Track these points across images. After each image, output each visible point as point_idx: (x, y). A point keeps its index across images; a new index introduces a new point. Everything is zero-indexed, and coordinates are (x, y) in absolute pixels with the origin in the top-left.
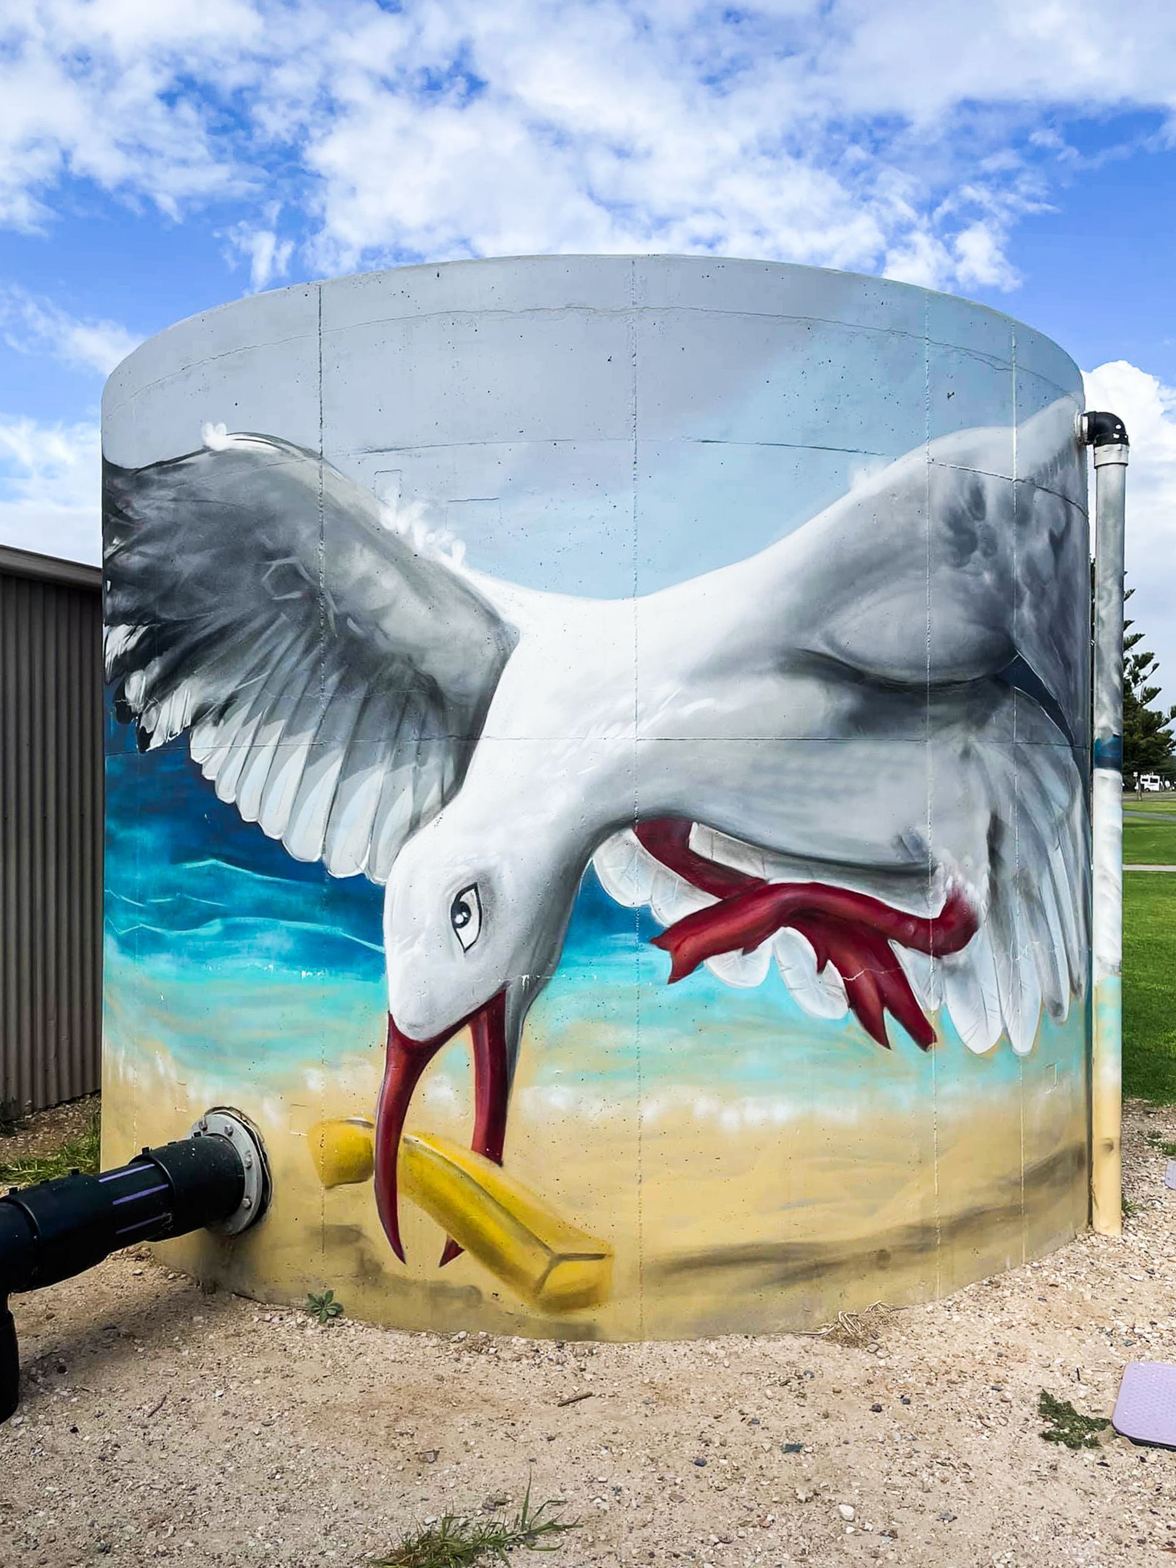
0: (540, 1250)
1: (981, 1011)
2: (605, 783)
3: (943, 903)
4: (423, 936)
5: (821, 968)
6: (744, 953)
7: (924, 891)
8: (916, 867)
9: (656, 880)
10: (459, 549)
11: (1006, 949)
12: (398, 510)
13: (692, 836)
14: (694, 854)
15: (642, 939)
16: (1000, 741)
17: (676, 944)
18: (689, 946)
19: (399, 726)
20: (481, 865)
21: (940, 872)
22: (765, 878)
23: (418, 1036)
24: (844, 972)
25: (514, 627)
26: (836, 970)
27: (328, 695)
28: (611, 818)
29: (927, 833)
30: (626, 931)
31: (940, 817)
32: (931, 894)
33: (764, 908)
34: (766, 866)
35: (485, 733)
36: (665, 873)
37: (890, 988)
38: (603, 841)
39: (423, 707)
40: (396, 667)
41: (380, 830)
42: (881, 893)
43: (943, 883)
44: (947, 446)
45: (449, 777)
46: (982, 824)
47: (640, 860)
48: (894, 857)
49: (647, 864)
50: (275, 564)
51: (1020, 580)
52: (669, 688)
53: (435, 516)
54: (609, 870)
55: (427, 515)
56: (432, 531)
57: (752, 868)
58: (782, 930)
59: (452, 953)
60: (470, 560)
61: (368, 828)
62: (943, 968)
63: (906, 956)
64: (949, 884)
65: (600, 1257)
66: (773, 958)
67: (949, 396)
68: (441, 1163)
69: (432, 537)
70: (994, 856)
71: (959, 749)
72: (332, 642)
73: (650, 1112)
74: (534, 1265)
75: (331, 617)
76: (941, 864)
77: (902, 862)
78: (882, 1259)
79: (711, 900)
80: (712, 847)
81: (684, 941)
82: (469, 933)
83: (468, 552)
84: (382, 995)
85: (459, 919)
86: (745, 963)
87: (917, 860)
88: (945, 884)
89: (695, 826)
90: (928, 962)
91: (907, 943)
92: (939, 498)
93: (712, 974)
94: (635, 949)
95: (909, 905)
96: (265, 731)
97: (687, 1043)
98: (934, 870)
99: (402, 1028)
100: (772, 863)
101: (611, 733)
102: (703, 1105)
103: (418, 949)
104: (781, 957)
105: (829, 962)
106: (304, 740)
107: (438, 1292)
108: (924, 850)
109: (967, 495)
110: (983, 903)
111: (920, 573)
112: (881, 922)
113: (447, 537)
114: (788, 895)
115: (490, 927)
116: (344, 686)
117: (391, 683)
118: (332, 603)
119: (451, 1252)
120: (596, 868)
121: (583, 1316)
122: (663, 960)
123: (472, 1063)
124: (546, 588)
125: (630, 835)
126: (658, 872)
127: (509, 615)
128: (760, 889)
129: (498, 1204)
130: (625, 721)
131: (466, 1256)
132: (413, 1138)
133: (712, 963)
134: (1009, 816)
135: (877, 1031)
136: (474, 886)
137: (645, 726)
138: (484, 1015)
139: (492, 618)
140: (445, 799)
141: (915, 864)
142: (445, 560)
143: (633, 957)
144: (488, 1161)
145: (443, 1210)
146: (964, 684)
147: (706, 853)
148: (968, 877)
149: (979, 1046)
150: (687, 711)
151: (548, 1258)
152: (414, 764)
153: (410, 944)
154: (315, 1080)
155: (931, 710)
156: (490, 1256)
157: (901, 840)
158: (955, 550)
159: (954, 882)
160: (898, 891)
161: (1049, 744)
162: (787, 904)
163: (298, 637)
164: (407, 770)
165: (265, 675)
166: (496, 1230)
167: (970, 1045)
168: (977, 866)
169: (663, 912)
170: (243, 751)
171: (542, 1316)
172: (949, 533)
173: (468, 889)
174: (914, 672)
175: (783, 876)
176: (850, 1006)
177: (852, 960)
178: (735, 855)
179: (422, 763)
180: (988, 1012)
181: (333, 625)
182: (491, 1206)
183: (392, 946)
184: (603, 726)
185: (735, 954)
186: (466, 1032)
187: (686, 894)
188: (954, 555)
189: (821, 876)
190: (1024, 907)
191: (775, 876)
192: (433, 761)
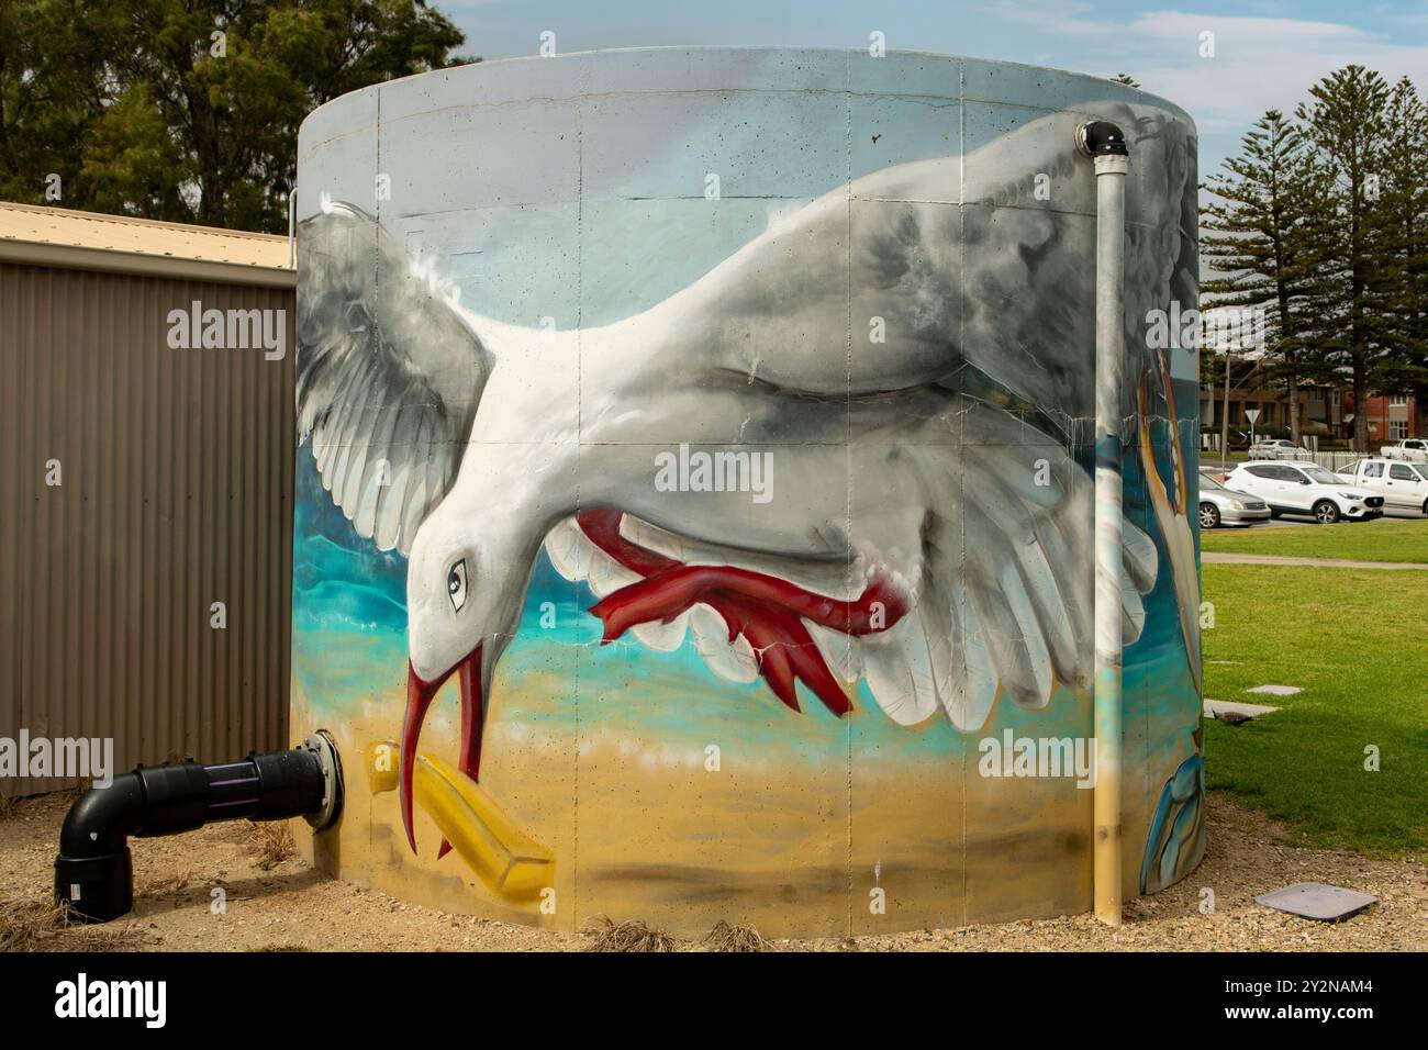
0: (503, 852)
1: (910, 689)
2: (554, 481)
3: (863, 588)
4: (430, 600)
5: (733, 638)
6: (664, 623)
7: (842, 577)
8: (833, 556)
9: (592, 560)
10: (457, 292)
11: (944, 633)
12: (421, 263)
13: (622, 524)
14: (623, 539)
15: (581, 607)
16: (942, 443)
17: (607, 613)
18: (620, 614)
19: (418, 432)
20: (467, 543)
21: (861, 560)
22: (683, 561)
23: (427, 678)
24: (755, 643)
25: (492, 354)
26: (747, 642)
27: (378, 406)
28: (561, 508)
29: (847, 527)
30: (569, 601)
31: (861, 511)
32: (850, 580)
33: (682, 585)
34: (684, 551)
35: (472, 438)
36: (600, 555)
37: (802, 660)
38: (554, 526)
39: (433, 417)
40: (418, 385)
41: (407, 511)
42: (795, 577)
43: (863, 570)
44: (877, 182)
45: (449, 473)
46: (914, 518)
47: (581, 543)
48: (808, 546)
49: (586, 546)
50: (352, 303)
51: (969, 295)
52: (603, 402)
53: (443, 266)
54: (557, 551)
55: (438, 265)
56: (440, 278)
57: (671, 553)
58: (697, 606)
59: (448, 614)
60: (466, 301)
61: (398, 514)
62: (863, 646)
63: (820, 635)
64: (871, 571)
65: (545, 862)
66: (689, 629)
67: (875, 139)
68: (440, 779)
69: (441, 283)
70: (928, 547)
71: (887, 451)
72: (381, 366)
73: (585, 748)
74: (498, 863)
75: (381, 346)
76: (861, 553)
77: (818, 551)
78: (788, 893)
79: (636, 578)
80: (638, 534)
81: (614, 611)
82: (459, 598)
83: (463, 295)
84: (405, 645)
85: (453, 587)
86: (664, 631)
87: (834, 550)
88: (865, 573)
89: (624, 516)
90: (845, 641)
91: (821, 622)
92: (862, 229)
93: (635, 639)
94: (574, 616)
95: (826, 589)
96: (347, 433)
97: (615, 695)
98: (853, 559)
99: (417, 671)
100: (689, 548)
101: (560, 439)
102: (626, 747)
103: (427, 609)
104: (696, 627)
105: (741, 635)
106: (366, 441)
107: (437, 880)
108: (843, 541)
109: (896, 224)
110: (914, 590)
111: (839, 297)
112: (792, 602)
113: (449, 282)
114: (703, 576)
115: (473, 594)
116: (388, 400)
117: (414, 397)
118: (381, 335)
119: (445, 849)
120: (547, 548)
121: (529, 908)
122: (597, 625)
123: (460, 701)
124: (514, 322)
125: (574, 523)
126: (594, 553)
127: (490, 344)
128: (678, 571)
129: (475, 813)
130: (571, 429)
131: (454, 853)
132: (423, 758)
133: (637, 631)
134: (950, 511)
135: (788, 698)
136: (463, 561)
137: (586, 433)
138: (468, 663)
139: (477, 346)
140: (446, 490)
141: (831, 553)
142: (448, 301)
143: (574, 622)
144: (469, 779)
145: (441, 815)
146: (892, 394)
147: (633, 539)
148: (896, 565)
149: (905, 718)
150: (620, 420)
151: (508, 859)
152: (427, 462)
153: (423, 605)
154: (368, 708)
155: (851, 416)
156: (471, 856)
157: (817, 531)
158: (881, 273)
159: (876, 571)
160: (813, 576)
161: (1018, 444)
162: (703, 584)
163: (363, 361)
164: (423, 466)
165: (346, 390)
166: (473, 833)
167: (893, 717)
168: (906, 555)
169: (598, 586)
170: (335, 449)
171: (504, 905)
172: (875, 260)
173: (459, 563)
174: (832, 384)
175: (697, 559)
176: (760, 673)
177: (762, 633)
178: (659, 542)
179: (432, 462)
180: (917, 690)
181: (382, 353)
182: (469, 813)
183: (412, 607)
184: (555, 433)
185: (656, 624)
186: (456, 676)
187: (616, 572)
188: (879, 278)
189: (734, 561)
190: (972, 596)
191: (692, 560)
192: (439, 460)
